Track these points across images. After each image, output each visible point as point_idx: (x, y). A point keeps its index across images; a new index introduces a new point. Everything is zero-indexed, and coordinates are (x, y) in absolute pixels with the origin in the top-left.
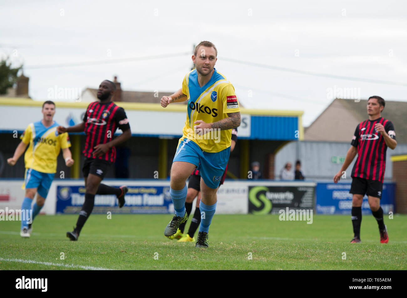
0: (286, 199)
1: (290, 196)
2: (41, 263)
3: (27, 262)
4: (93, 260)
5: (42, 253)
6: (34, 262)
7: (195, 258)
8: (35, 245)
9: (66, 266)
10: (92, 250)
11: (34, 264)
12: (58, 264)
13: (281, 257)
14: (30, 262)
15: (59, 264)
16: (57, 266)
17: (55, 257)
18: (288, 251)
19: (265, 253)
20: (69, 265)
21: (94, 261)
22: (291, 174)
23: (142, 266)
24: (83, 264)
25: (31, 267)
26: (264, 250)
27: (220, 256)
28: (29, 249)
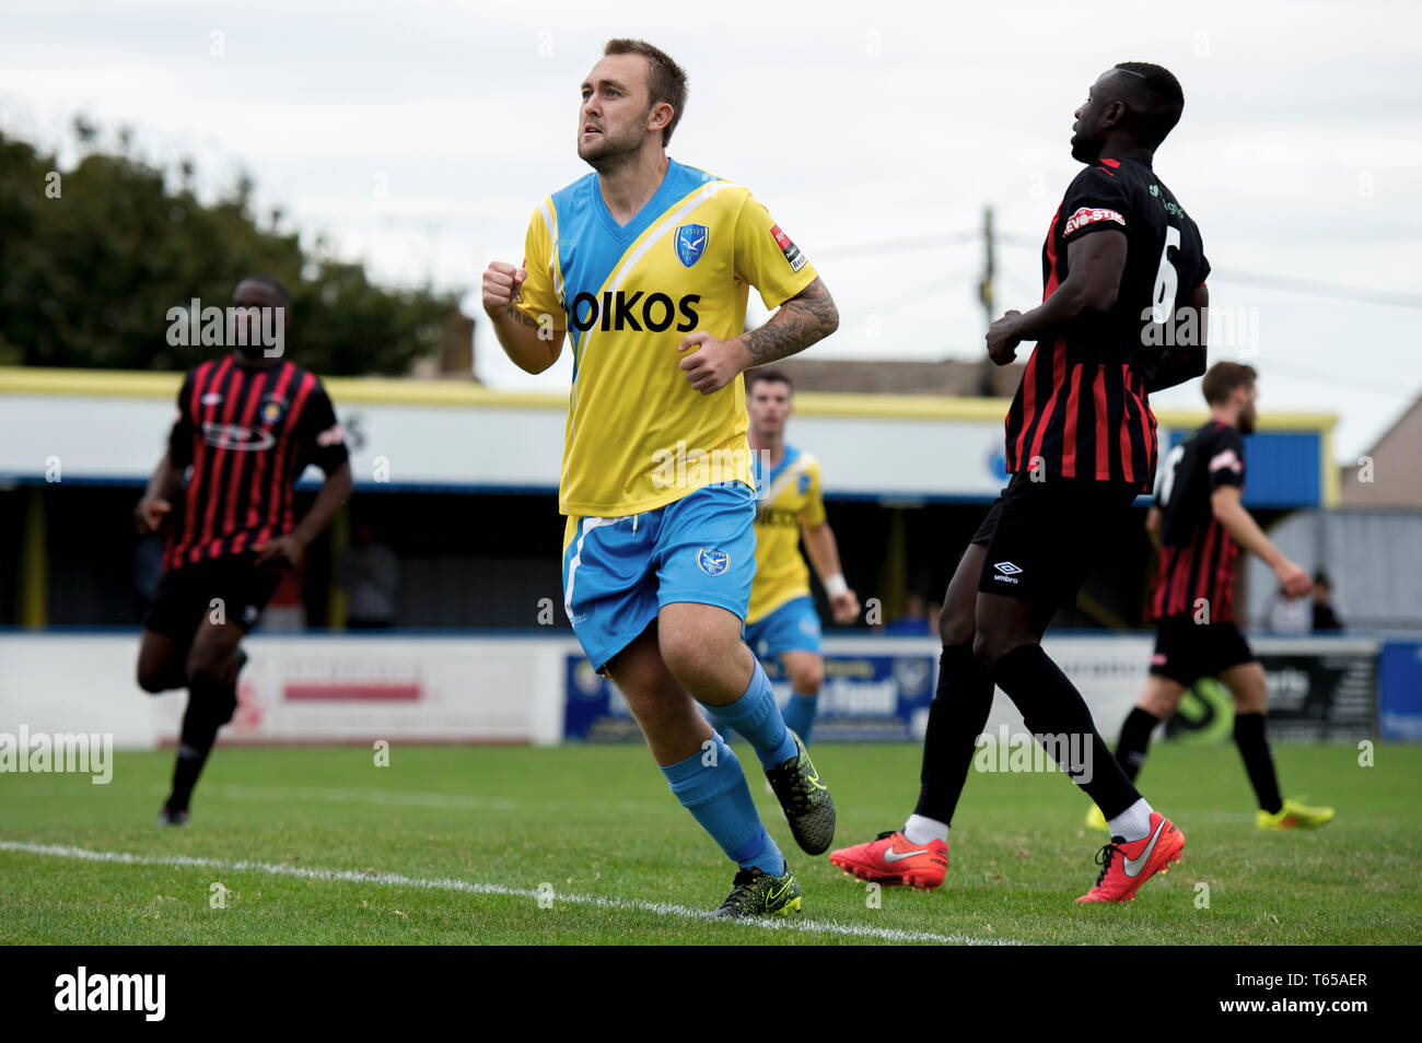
0: (1283, 692)
1: (1296, 684)
2: (523, 892)
3: (481, 891)
4: (682, 885)
5: (524, 863)
6: (501, 890)
7: (998, 881)
8: (504, 840)
9: (599, 902)
10: (679, 854)
11: (501, 896)
12: (573, 898)
13: (1272, 876)
14: (489, 889)
15: (576, 895)
16: (572, 903)
17: (564, 877)
18: (1292, 857)
19: (1219, 863)
20: (609, 899)
21: (685, 887)
22: (1297, 614)
23: (831, 904)
24: (650, 899)
25: (494, 905)
26: (1216, 854)
27: (1077, 874)
28: (485, 851)
